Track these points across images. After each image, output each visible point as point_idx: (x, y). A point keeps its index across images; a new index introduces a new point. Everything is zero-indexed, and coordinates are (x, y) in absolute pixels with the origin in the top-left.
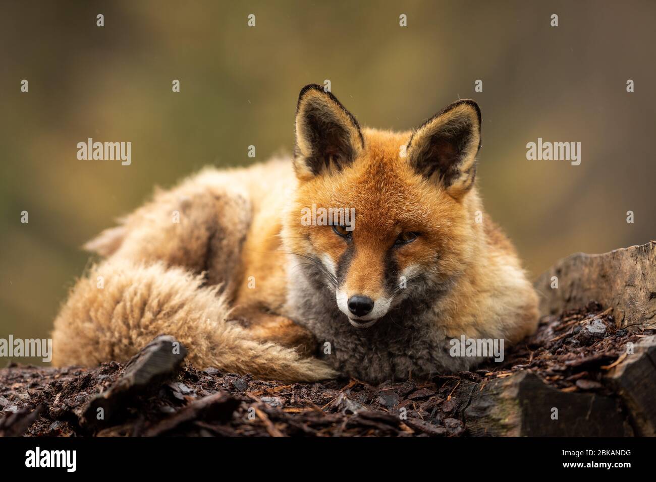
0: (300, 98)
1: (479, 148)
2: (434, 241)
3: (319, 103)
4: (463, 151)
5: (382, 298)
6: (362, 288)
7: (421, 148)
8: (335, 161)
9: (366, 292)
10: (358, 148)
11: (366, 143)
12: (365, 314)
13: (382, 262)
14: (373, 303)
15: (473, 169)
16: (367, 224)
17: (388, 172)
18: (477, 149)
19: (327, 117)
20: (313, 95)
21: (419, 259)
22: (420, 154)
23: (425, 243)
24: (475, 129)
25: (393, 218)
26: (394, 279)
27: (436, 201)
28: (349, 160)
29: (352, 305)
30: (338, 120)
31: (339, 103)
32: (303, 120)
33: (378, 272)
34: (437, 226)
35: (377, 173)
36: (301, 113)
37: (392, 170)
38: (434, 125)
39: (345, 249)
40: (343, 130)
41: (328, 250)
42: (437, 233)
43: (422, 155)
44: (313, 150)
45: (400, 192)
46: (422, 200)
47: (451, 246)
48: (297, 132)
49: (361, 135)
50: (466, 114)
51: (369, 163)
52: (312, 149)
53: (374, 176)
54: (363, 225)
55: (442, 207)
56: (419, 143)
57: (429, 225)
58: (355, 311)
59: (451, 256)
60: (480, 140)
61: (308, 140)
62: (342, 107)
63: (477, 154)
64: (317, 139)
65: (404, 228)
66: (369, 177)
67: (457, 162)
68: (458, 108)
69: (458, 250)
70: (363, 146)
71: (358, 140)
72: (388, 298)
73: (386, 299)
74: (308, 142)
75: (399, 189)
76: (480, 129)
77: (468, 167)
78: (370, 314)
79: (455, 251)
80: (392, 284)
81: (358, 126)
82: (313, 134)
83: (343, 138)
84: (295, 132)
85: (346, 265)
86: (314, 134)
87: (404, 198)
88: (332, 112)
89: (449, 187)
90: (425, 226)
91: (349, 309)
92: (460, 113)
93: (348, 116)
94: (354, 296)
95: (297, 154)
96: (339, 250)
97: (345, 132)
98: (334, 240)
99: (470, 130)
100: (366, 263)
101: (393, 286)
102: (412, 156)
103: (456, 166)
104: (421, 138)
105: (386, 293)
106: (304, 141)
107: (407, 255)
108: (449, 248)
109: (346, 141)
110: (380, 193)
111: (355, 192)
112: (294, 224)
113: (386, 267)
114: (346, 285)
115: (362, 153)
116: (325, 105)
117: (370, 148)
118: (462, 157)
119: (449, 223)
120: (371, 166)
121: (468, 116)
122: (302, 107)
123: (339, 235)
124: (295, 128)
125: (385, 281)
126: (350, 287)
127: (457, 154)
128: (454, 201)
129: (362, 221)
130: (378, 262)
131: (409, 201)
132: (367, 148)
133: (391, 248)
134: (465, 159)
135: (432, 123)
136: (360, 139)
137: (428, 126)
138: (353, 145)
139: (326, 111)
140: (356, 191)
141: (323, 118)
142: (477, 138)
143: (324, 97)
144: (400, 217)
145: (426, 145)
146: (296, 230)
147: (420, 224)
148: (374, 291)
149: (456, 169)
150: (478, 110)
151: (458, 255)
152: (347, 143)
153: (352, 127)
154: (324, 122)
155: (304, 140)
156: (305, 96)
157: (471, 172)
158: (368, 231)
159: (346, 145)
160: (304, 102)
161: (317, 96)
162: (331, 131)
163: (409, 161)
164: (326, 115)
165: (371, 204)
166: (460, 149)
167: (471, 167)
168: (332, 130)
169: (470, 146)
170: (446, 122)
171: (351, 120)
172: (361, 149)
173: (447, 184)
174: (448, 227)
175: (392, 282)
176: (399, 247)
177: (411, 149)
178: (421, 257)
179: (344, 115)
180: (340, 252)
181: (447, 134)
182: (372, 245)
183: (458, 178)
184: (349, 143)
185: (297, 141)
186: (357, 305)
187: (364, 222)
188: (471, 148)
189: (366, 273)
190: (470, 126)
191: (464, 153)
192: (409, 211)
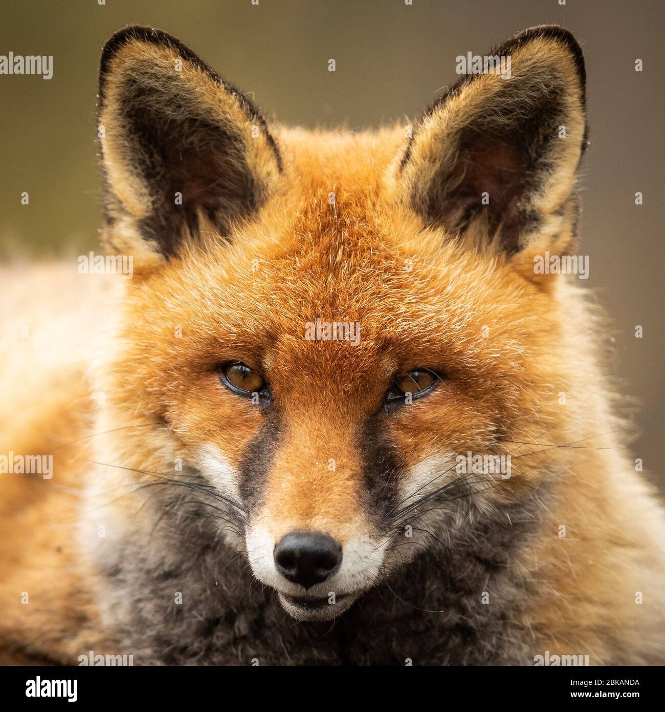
0: (105, 69)
1: (584, 147)
2: (486, 392)
3: (155, 75)
4: (541, 160)
5: (363, 539)
6: (308, 513)
7: (438, 165)
8: (212, 217)
9: (320, 523)
10: (269, 174)
11: (287, 158)
12: (322, 579)
13: (356, 447)
14: (340, 549)
15: (571, 204)
16: (308, 357)
17: (353, 223)
18: (578, 151)
19: (180, 107)
20: (137, 56)
21: (449, 437)
22: (434, 180)
23: (463, 400)
24: (572, 99)
25: (373, 336)
26: (391, 490)
27: (486, 291)
28: (247, 208)
29: (285, 559)
30: (209, 111)
31: (204, 68)
32: (116, 123)
33: (348, 473)
34: (492, 355)
35: (324, 229)
36: (112, 106)
37: (364, 219)
38: (468, 100)
39: (257, 429)
40: (225, 133)
41: (213, 436)
42: (490, 372)
43: (439, 181)
44: (152, 199)
45: (387, 270)
46: (450, 289)
47: (529, 405)
48: (106, 156)
49: (271, 141)
50: (546, 63)
51: (302, 205)
52: (151, 195)
53: (317, 237)
54: (296, 359)
55: (502, 308)
56: (431, 151)
57: (471, 350)
58: (293, 572)
59: (532, 430)
60: (587, 130)
61: (138, 175)
62: (214, 76)
63: (580, 163)
64: (158, 169)
65: (402, 360)
66: (303, 241)
67: (529, 191)
68: (524, 50)
69: (550, 414)
70: (281, 169)
71: (267, 153)
72: (377, 537)
73: (371, 540)
74: (137, 180)
75: (385, 264)
76: (583, 99)
77: (558, 201)
78: (333, 579)
79: (543, 416)
80: (387, 503)
81: (260, 118)
82: (147, 157)
83: (227, 154)
84: (102, 158)
85: (263, 465)
86: (151, 156)
87: (400, 287)
88: (189, 91)
89: (518, 255)
90: (460, 353)
91: (279, 570)
92: (530, 62)
93: (233, 97)
94: (290, 534)
95: (113, 214)
96: (239, 433)
97: (229, 138)
98: (226, 410)
99: (558, 104)
100: (313, 452)
101: (388, 509)
102: (415, 187)
103: (528, 199)
104: (436, 137)
105: (371, 526)
106: (127, 179)
107: (419, 429)
108: (526, 411)
109: (234, 162)
110: (336, 276)
111: (269, 281)
112: (122, 395)
113: (366, 459)
114: (266, 511)
115: (279, 186)
116: (169, 78)
117: (297, 169)
118: (543, 175)
119: (521, 350)
120: (306, 213)
121: (552, 69)
122: (112, 93)
123: (238, 394)
124: (101, 148)
125: (367, 495)
126: (278, 514)
127: (527, 169)
128: (532, 289)
129: (292, 350)
130: (344, 447)
131: (412, 292)
132: (290, 170)
133: (376, 414)
134: (552, 180)
135: (462, 96)
136: (272, 152)
137: (452, 104)
138: (255, 168)
139: (176, 92)
140: (273, 278)
141: (169, 111)
142: (579, 123)
143: (166, 57)
144: (390, 331)
145: (450, 153)
146: (128, 408)
147: (446, 350)
148: (341, 518)
149: (529, 208)
150: (575, 49)
151: (550, 426)
152: (238, 166)
153: (247, 123)
154: (174, 121)
155: (127, 174)
156: (117, 60)
157: (568, 212)
158: (312, 373)
159: (236, 171)
160: (115, 79)
161: (146, 56)
162: (192, 143)
163: (407, 199)
164: (175, 101)
165: (314, 306)
166: (534, 155)
167: (568, 200)
168: (193, 138)
169: (559, 145)
170: (496, 89)
171: (241, 106)
172: (275, 176)
173: (511, 247)
174: (519, 357)
175: (385, 498)
176: (396, 410)
177: (410, 169)
178: (454, 431)
179: (222, 94)
180: (247, 437)
181: (502, 120)
182: (326, 406)
183: (537, 229)
184: (244, 166)
185: (110, 181)
186: (297, 555)
187: (299, 353)
188: (563, 150)
189: (314, 476)
190: (557, 93)
191: (545, 165)
192: (415, 316)
